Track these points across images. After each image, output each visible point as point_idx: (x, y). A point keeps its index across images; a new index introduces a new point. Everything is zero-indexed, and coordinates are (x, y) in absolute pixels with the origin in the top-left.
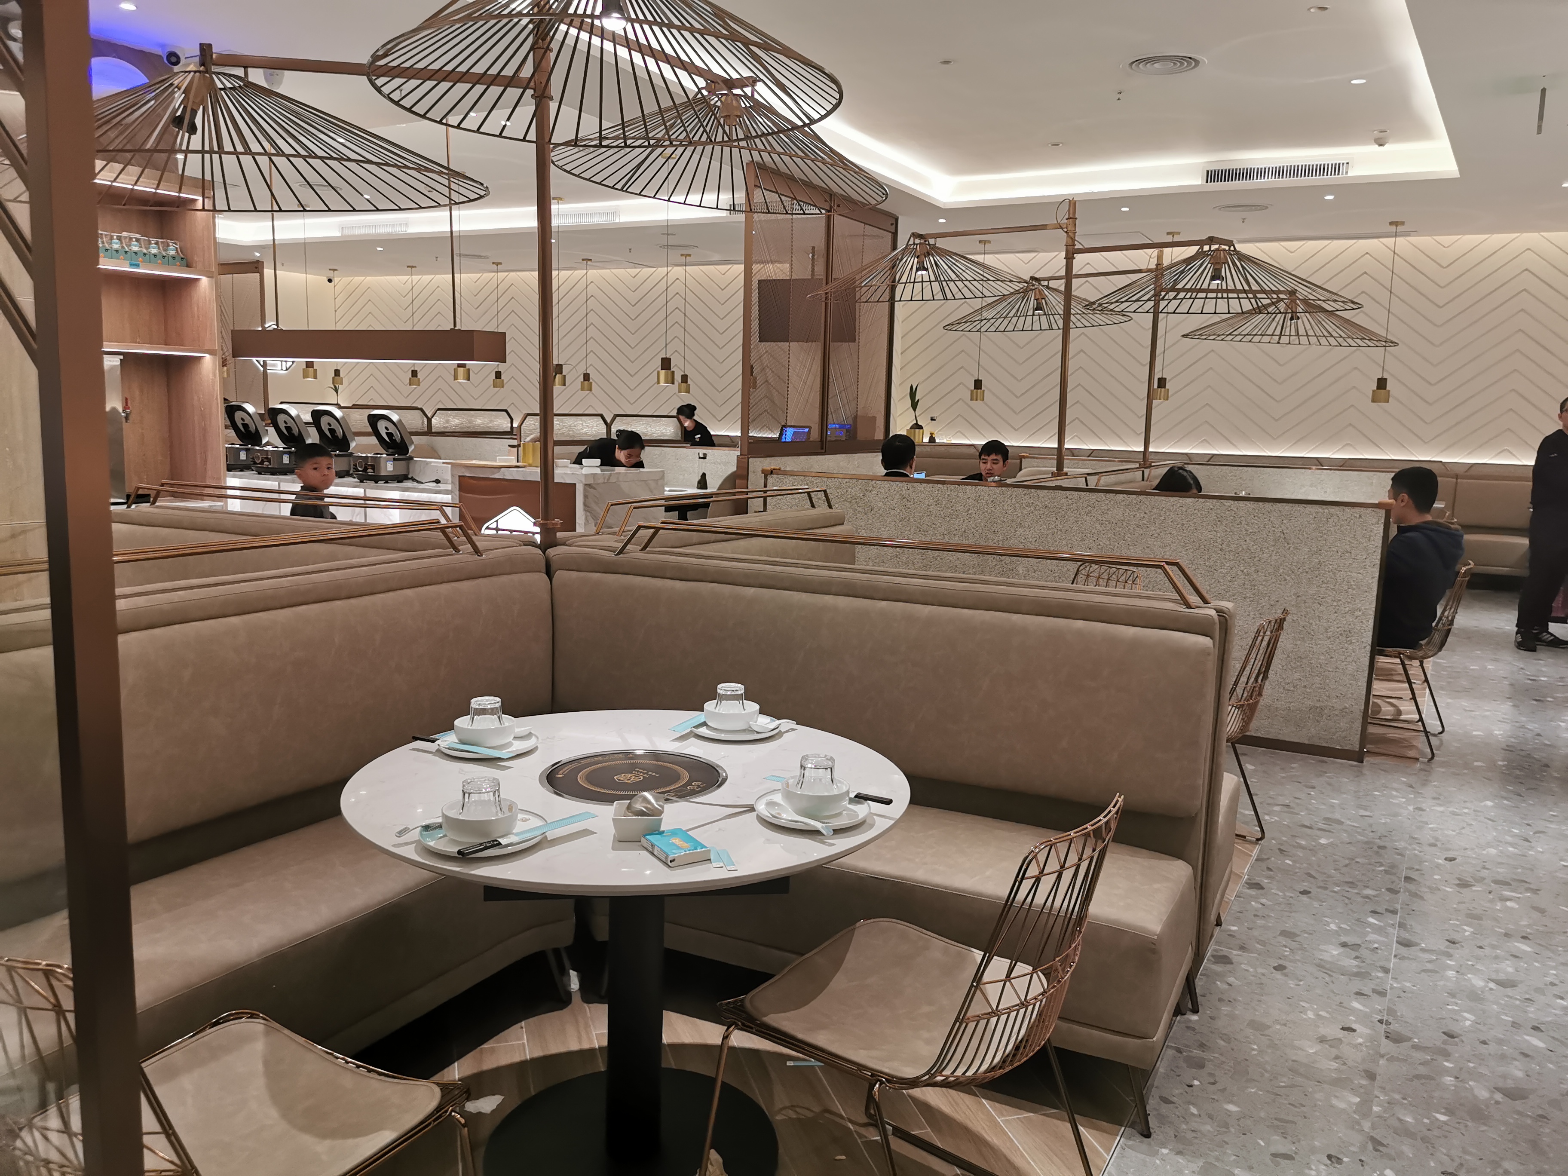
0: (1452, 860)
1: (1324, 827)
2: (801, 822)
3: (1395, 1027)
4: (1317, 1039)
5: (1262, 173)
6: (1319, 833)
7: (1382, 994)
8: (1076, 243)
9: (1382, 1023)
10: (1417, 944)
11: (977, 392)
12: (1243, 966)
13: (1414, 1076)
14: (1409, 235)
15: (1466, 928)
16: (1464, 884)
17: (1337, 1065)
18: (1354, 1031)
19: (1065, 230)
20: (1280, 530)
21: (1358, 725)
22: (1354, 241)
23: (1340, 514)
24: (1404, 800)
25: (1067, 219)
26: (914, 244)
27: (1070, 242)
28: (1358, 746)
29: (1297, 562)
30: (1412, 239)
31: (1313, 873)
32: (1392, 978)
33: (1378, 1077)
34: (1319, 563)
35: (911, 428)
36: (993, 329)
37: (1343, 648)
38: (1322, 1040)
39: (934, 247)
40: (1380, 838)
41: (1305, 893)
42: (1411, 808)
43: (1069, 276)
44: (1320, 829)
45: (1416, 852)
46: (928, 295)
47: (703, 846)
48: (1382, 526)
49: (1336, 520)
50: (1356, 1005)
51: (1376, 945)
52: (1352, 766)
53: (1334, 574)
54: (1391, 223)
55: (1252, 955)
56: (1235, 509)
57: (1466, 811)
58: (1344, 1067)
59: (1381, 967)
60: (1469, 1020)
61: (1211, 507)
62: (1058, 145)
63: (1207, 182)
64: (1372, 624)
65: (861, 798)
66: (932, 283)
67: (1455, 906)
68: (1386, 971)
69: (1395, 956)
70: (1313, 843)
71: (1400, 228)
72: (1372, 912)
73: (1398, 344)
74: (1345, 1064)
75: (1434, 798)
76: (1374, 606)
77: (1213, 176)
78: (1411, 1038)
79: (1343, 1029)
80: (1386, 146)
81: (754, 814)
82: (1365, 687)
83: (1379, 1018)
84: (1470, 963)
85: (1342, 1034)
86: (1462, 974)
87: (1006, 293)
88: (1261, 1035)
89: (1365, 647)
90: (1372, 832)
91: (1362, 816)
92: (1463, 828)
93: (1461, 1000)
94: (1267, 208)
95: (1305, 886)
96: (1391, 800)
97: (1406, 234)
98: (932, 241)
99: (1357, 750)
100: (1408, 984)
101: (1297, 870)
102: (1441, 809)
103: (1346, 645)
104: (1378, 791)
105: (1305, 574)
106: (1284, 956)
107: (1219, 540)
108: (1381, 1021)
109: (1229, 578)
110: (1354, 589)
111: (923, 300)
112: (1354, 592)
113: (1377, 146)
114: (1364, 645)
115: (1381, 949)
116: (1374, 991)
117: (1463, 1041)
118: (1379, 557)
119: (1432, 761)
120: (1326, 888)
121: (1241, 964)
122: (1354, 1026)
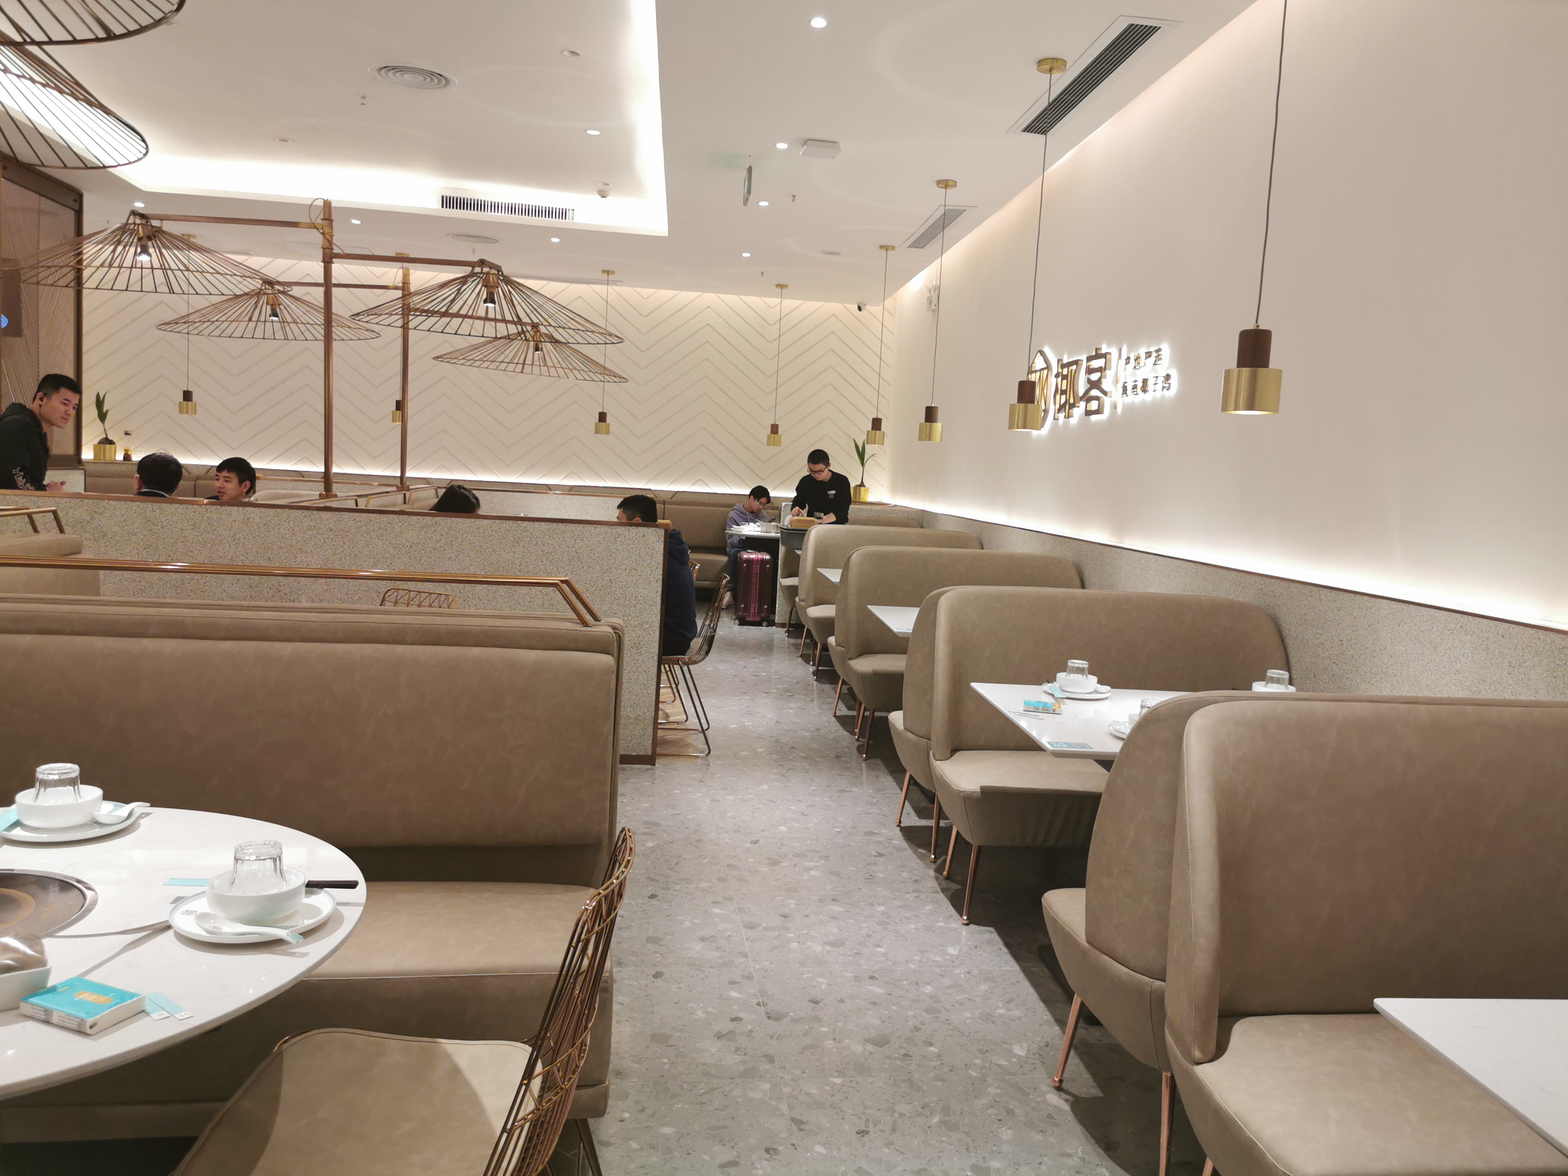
0: (756, 842)
1: (646, 830)
2: (255, 934)
3: (771, 1006)
4: (714, 1036)
5: (495, 207)
6: (644, 837)
7: (749, 978)
8: (334, 247)
9: (760, 1005)
10: (759, 925)
11: (187, 406)
12: (626, 982)
13: (803, 1049)
14: (616, 285)
15: (790, 901)
16: (774, 863)
17: (739, 1057)
18: (740, 1019)
19: (321, 231)
20: (574, 549)
21: (650, 730)
22: (568, 284)
23: (626, 534)
24: (700, 794)
25: (322, 220)
26: (135, 224)
27: (327, 245)
28: (651, 750)
29: (591, 581)
30: (617, 288)
31: (653, 876)
32: (752, 960)
33: (776, 1059)
34: (611, 581)
35: (100, 443)
36: (217, 332)
37: (634, 659)
38: (719, 1036)
39: (159, 230)
40: (694, 832)
41: (653, 896)
42: (708, 801)
43: (328, 284)
44: (643, 834)
45: (727, 840)
46: (148, 285)
47: (133, 995)
48: (662, 544)
49: (623, 540)
50: (734, 994)
51: (728, 933)
52: (648, 770)
53: (623, 590)
54: (604, 271)
55: (630, 968)
56: (531, 530)
57: (750, 796)
58: (746, 1058)
59: (739, 953)
60: (824, 984)
61: (508, 528)
62: (287, 141)
63: (443, 207)
64: (658, 635)
65: (314, 886)
66: (154, 271)
67: (774, 883)
68: (745, 955)
69: (747, 940)
70: (643, 848)
71: (611, 277)
72: (713, 903)
73: (627, 381)
74: (745, 1054)
75: (723, 789)
76: (659, 618)
77: (448, 202)
78: (788, 1013)
79: (732, 1020)
80: (608, 198)
81: (170, 933)
82: (655, 694)
83: (756, 1001)
84: (805, 932)
85: (732, 1026)
86: (803, 943)
87: (238, 293)
88: (667, 1046)
89: (653, 657)
90: (686, 828)
91: (672, 815)
92: (754, 812)
93: (811, 967)
94: (497, 241)
95: (650, 890)
96: (690, 796)
97: (615, 283)
98: (155, 223)
99: (650, 754)
100: (767, 964)
101: (639, 877)
102: (731, 798)
103: (637, 656)
104: (677, 789)
105: (598, 591)
106: (658, 962)
107: (517, 562)
108: (758, 1004)
109: (529, 599)
110: (641, 604)
111: (142, 291)
112: (642, 606)
113: (600, 197)
114: (652, 655)
115: (734, 936)
116: (743, 977)
117: (826, 1005)
118: (661, 573)
119: (709, 756)
120: (669, 889)
121: (624, 980)
122: (740, 1015)
